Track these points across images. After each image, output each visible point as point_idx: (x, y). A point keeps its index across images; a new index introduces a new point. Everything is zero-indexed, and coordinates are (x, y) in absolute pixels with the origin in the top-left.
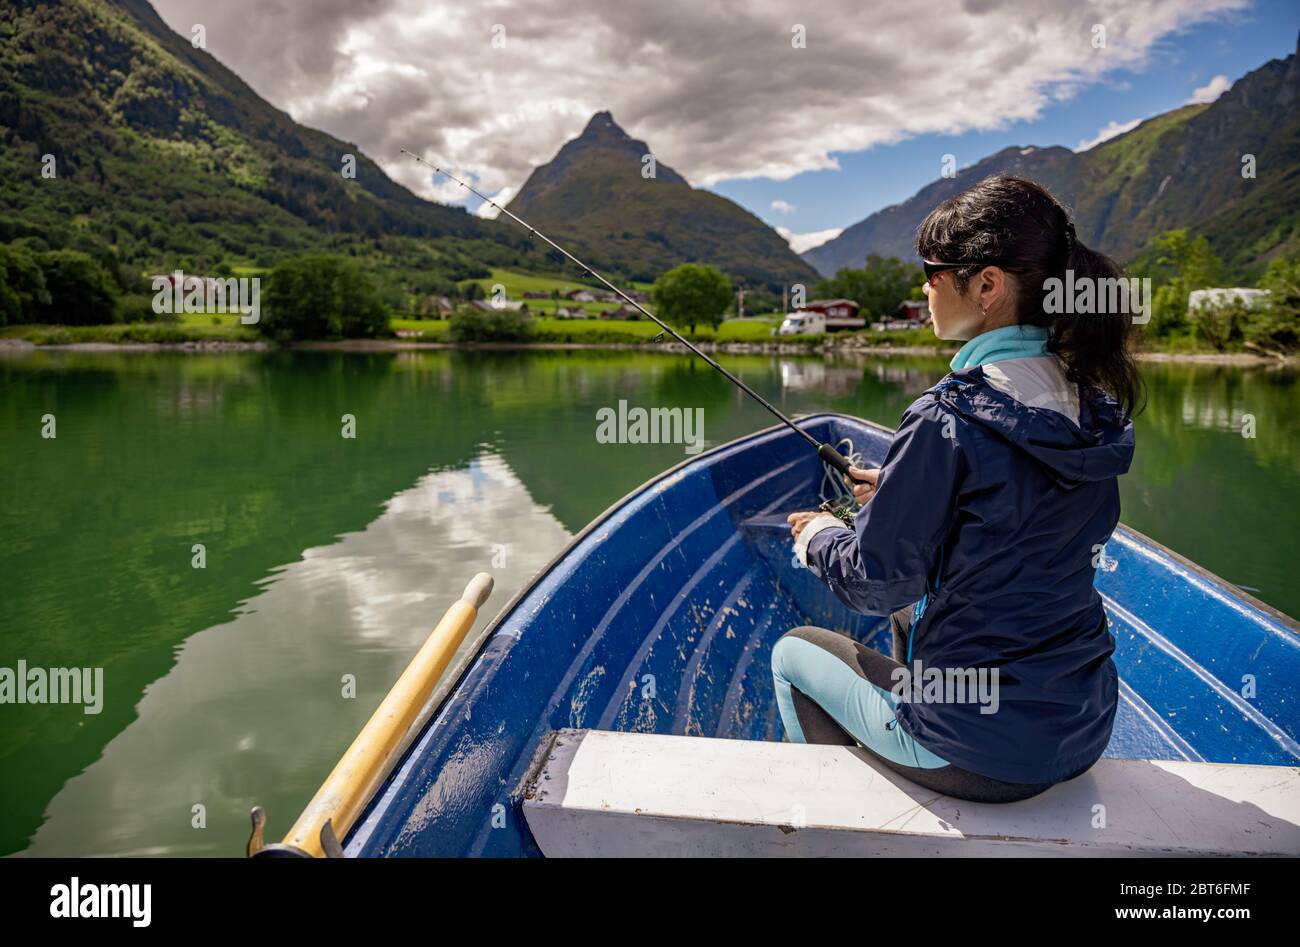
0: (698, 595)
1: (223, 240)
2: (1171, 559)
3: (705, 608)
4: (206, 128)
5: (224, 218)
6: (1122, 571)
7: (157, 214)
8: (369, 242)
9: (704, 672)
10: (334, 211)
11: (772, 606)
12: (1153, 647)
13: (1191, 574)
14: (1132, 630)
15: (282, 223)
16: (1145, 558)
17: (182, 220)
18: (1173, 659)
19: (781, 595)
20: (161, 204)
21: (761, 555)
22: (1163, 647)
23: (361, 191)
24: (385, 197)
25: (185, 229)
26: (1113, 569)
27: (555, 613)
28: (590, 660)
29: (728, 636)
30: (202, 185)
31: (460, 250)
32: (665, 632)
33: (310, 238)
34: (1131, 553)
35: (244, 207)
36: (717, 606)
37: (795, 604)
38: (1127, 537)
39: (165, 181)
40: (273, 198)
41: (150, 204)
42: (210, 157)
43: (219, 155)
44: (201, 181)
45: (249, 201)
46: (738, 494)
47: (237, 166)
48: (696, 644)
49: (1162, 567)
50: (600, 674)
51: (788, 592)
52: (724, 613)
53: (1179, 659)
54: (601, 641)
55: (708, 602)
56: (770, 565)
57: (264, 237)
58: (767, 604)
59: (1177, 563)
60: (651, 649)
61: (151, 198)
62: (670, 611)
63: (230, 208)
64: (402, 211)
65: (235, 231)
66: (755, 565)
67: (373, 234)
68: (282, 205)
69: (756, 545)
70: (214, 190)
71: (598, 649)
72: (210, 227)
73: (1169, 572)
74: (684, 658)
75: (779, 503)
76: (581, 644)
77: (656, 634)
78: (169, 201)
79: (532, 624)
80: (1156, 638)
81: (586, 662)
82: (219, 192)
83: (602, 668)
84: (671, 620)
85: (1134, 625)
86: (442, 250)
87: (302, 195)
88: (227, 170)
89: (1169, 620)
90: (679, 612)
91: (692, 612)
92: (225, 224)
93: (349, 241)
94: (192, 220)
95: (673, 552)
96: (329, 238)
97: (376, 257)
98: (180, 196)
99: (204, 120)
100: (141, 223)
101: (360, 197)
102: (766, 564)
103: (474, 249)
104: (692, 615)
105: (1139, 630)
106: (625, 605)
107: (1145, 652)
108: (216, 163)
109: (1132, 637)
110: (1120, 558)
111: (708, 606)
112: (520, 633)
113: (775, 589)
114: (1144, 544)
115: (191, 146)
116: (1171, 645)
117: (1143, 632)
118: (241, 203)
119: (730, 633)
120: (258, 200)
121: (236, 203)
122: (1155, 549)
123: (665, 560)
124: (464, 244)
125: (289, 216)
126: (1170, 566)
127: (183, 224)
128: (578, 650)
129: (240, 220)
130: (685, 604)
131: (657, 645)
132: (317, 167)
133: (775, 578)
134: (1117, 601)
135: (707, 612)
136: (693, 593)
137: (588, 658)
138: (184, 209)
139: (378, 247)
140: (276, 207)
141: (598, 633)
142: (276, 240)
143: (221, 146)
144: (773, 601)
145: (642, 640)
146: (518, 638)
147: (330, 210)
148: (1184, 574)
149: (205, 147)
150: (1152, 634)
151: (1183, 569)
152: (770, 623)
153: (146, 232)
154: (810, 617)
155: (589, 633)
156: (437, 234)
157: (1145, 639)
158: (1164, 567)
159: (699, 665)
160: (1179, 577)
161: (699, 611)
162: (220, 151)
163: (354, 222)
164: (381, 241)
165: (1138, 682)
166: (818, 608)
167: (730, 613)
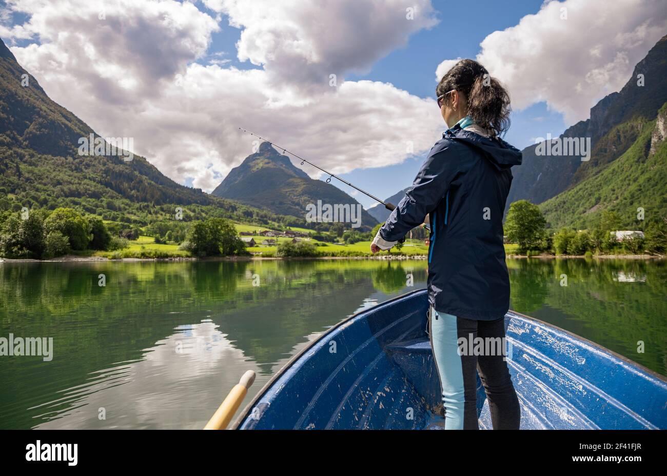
0: (363, 385)
1: (84, 206)
2: (613, 356)
3: (368, 392)
4: (71, 149)
5: (84, 195)
6: (588, 364)
7: (49, 193)
8: (158, 207)
9: (368, 427)
10: (138, 191)
11: (403, 391)
12: (609, 405)
13: (625, 363)
14: (598, 396)
15: (112, 197)
16: (599, 356)
17: (62, 196)
18: (621, 411)
19: (407, 385)
20: (51, 188)
21: (396, 364)
22: (615, 405)
23: (149, 181)
24: (161, 184)
25: (64, 200)
26: (583, 363)
27: (288, 393)
28: (307, 420)
29: (381, 407)
30: (70, 178)
31: (203, 211)
32: (347, 405)
33: (127, 205)
34: (592, 354)
35: (93, 189)
36: (374, 391)
37: (415, 389)
38: (589, 345)
39: (52, 176)
40: (107, 185)
41: (45, 188)
42: (73, 164)
43: (77, 163)
44: (69, 176)
45: (95, 186)
46: (382, 332)
47: (86, 168)
48: (363, 412)
49: (608, 360)
50: (312, 427)
51: (412, 383)
52: (378, 395)
53: (624, 411)
54: (313, 410)
55: (369, 389)
56: (401, 368)
57: (104, 204)
58: (401, 390)
59: (617, 358)
60: (339, 415)
61: (45, 185)
62: (349, 393)
63: (86, 190)
64: (170, 191)
65: (89, 201)
66: (393, 369)
67: (158, 203)
68: (112, 188)
69: (393, 358)
70: (77, 181)
71: (311, 414)
72: (76, 199)
73: (613, 363)
74: (357, 419)
75: (404, 335)
76: (302, 411)
77: (342, 406)
78: (55, 186)
79: (276, 399)
80: (611, 400)
81: (305, 420)
82: (80, 182)
83: (313, 424)
84: (350, 399)
85: (598, 393)
86: (194, 211)
87: (122, 183)
88: (82, 171)
89: (616, 389)
90: (354, 395)
91: (361, 395)
92: (83, 198)
93: (148, 206)
94: (67, 196)
95: (350, 363)
96: (137, 205)
97: (162, 215)
98: (61, 184)
99: (70, 145)
100: (42, 197)
101: (149, 184)
102: (399, 368)
103: (209, 211)
104: (361, 396)
105: (601, 395)
106: (325, 390)
107: (605, 408)
108: (76, 167)
109: (598, 399)
110: (586, 357)
111: (369, 392)
112: (269, 404)
113: (404, 382)
114: (598, 349)
115: (63, 158)
116: (619, 402)
117: (603, 397)
118: (91, 187)
119: (381, 406)
120: (99, 186)
121: (88, 187)
122: (604, 351)
123: (345, 366)
124: (204, 208)
125: (115, 194)
126: (613, 360)
127: (63, 198)
128: (300, 414)
129: (91, 196)
130: (357, 389)
131: (342, 412)
132: (127, 169)
133: (404, 375)
134: (587, 380)
135: (368, 395)
136: (361, 384)
137: (306, 418)
138: (62, 190)
139: (162, 209)
140: (109, 189)
141: (311, 405)
142: (111, 207)
143: (78, 158)
144: (403, 389)
145: (334, 410)
146: (269, 406)
147: (136, 191)
148: (621, 363)
149: (70, 159)
150: (608, 398)
151: (620, 361)
152: (402, 400)
153: (45, 202)
154: (423, 396)
155: (306, 405)
156: (189, 203)
157: (605, 401)
158: (610, 360)
159: (365, 423)
160: (618, 365)
161: (364, 394)
162: (77, 160)
163: (148, 196)
164: (163, 206)
165: (604, 424)
166: (428, 392)
167: (381, 394)
